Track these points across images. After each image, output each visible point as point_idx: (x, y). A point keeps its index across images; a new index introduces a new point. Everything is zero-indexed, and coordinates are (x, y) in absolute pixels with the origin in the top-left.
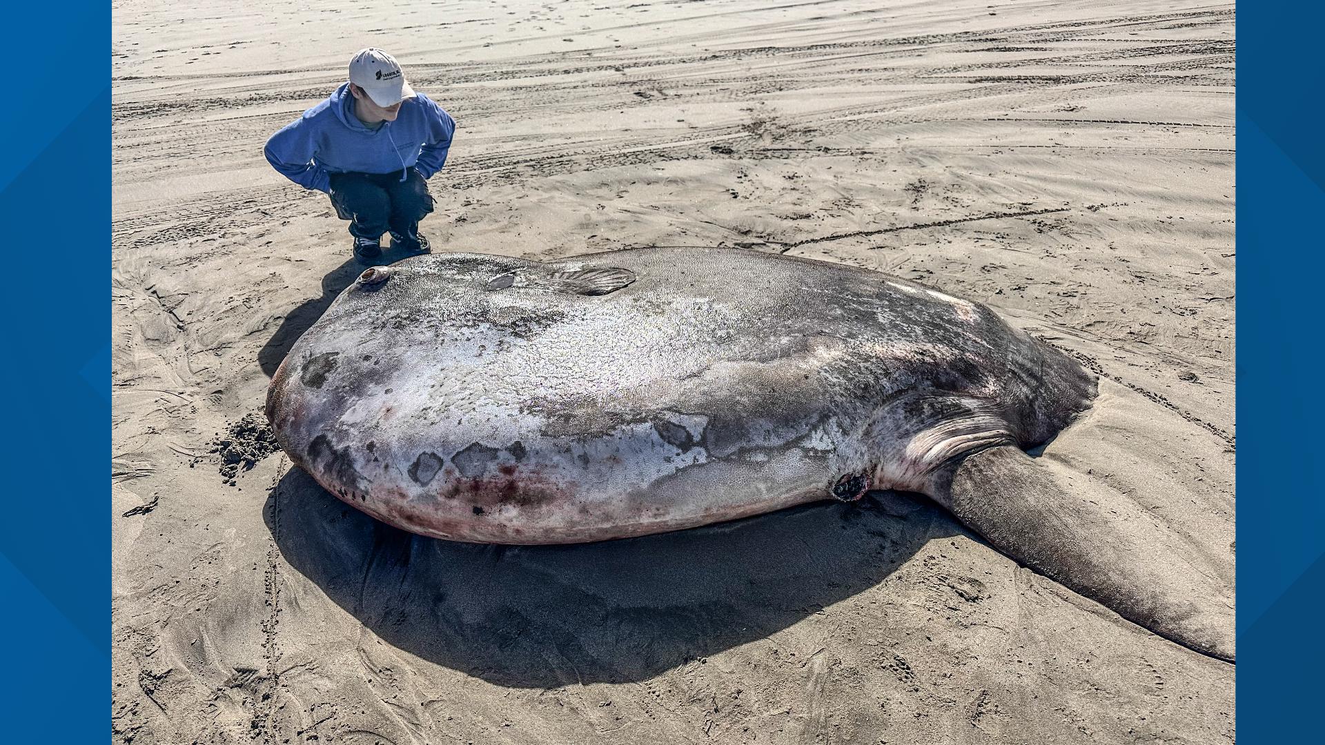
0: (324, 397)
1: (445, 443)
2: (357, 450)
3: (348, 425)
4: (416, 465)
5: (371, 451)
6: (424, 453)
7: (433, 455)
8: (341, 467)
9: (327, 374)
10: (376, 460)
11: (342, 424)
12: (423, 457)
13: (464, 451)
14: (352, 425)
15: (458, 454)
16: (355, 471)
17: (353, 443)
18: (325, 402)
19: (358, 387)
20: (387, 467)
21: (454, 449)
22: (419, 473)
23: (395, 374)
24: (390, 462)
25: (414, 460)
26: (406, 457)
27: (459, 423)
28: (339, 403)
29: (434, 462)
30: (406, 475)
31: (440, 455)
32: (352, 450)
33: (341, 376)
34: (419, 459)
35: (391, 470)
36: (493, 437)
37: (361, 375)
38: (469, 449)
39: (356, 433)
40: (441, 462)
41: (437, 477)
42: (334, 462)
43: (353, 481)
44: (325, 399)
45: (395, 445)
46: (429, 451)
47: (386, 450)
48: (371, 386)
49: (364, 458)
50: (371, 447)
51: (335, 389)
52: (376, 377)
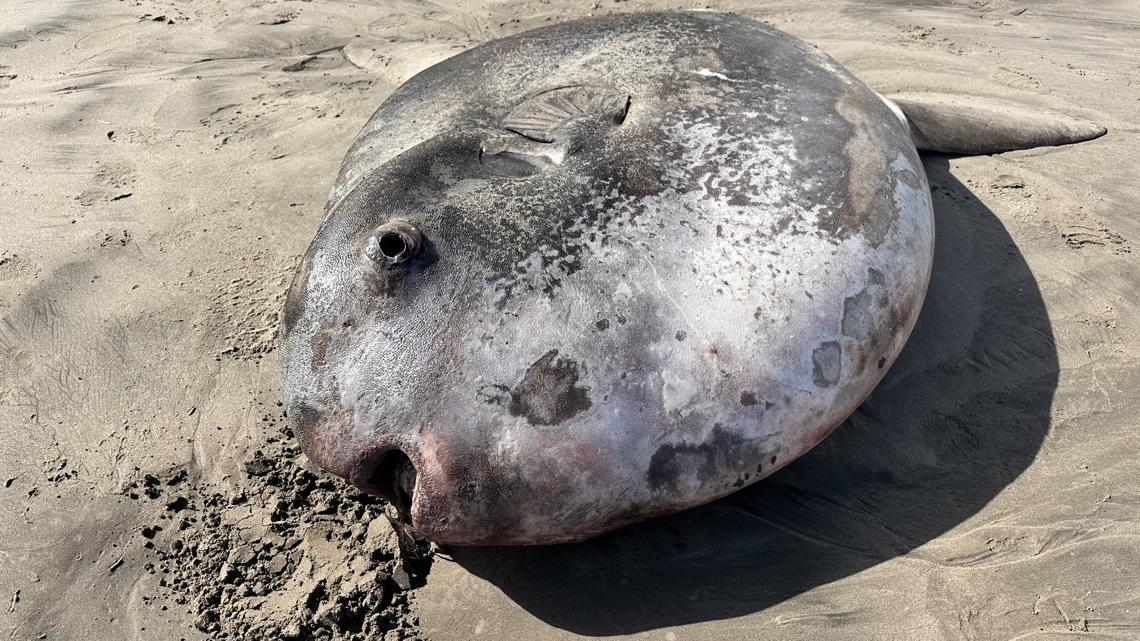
0: (612, 409)
1: (823, 324)
2: (733, 418)
3: (687, 407)
4: (817, 369)
5: (753, 402)
6: (815, 351)
7: (825, 345)
8: (726, 454)
9: (578, 384)
10: (768, 405)
11: (677, 413)
12: (817, 356)
13: (845, 315)
14: (692, 402)
15: (843, 322)
16: (751, 440)
17: (720, 416)
18: (621, 414)
19: (639, 362)
20: (788, 401)
21: (836, 323)
22: (825, 374)
23: (660, 314)
24: (788, 392)
25: (811, 366)
26: (799, 371)
27: (810, 296)
28: (640, 398)
29: (831, 350)
30: (815, 389)
31: (830, 339)
32: (725, 424)
33: (602, 370)
34: (815, 362)
35: (794, 399)
36: (849, 282)
37: (626, 347)
38: (846, 311)
39: (710, 404)
40: (835, 344)
41: (843, 363)
42: (711, 459)
43: (755, 453)
44: (616, 410)
45: (776, 373)
46: (816, 345)
47: (771, 385)
48: (652, 348)
49: (752, 417)
50: (748, 399)
51: (615, 389)
52: (645, 335)
